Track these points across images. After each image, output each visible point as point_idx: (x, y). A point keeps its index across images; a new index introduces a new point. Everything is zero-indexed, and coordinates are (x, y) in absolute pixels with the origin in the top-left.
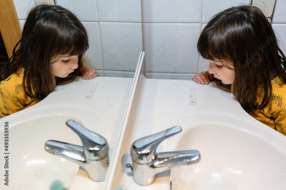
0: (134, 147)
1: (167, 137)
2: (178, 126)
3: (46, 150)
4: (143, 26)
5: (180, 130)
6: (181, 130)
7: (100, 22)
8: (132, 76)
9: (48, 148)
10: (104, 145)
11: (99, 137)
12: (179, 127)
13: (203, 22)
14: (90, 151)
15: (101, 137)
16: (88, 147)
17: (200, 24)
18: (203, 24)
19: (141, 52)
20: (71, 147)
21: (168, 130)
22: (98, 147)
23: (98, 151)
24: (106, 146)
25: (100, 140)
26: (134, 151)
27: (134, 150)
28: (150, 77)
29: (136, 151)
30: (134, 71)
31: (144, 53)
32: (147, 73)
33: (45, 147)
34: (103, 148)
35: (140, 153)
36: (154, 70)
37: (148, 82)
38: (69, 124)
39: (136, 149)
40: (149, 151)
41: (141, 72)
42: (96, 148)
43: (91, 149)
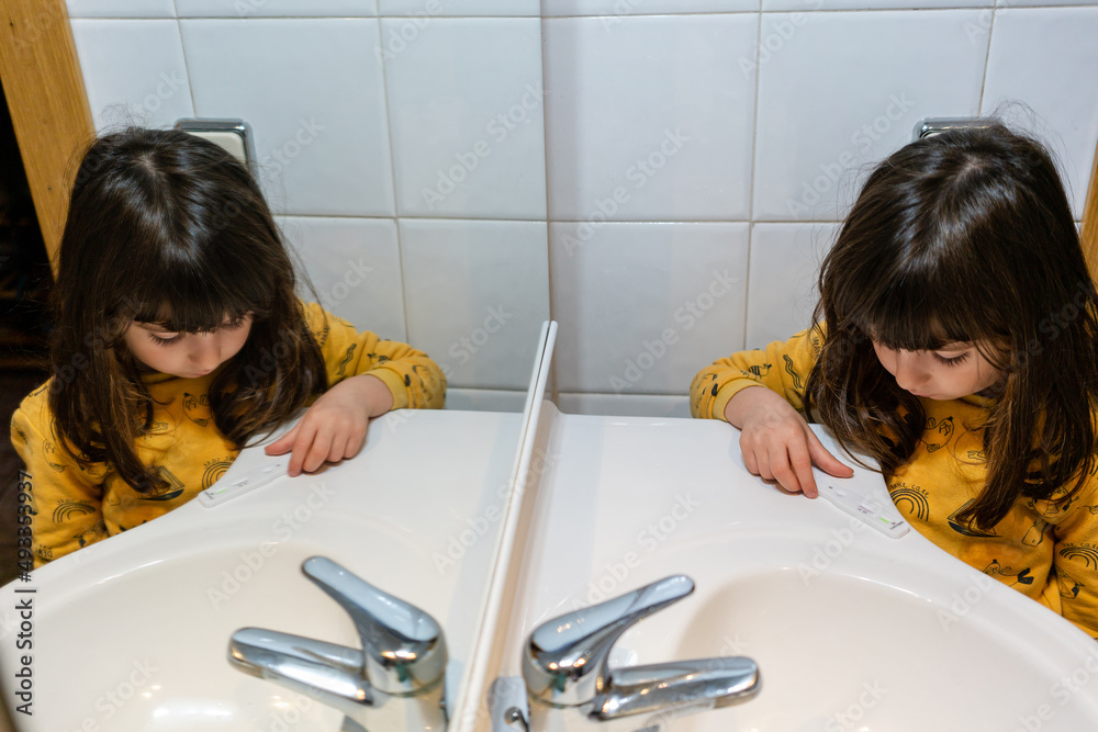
0: (534, 648)
1: (646, 612)
2: (679, 576)
3: (235, 663)
4: (549, 230)
5: (688, 589)
6: (693, 589)
7: (401, 220)
8: (518, 407)
9: (238, 655)
10: (433, 641)
11: (407, 614)
12: (683, 579)
13: (754, 219)
14: (387, 663)
15: (418, 612)
16: (377, 647)
17: (747, 224)
18: (756, 224)
19: (546, 323)
20: (313, 652)
21: (642, 591)
22: (412, 650)
23: (413, 661)
24: (437, 646)
25: (416, 625)
26: (534, 662)
27: (535, 656)
28: (574, 409)
29: (541, 662)
30: (525, 389)
31: (554, 324)
32: (561, 395)
33: (230, 651)
34: (430, 653)
35: (553, 666)
36: (587, 384)
37: (571, 427)
38: (312, 570)
39: (540, 654)
40: (582, 662)
41: (546, 391)
42: (405, 653)
43: (390, 655)
